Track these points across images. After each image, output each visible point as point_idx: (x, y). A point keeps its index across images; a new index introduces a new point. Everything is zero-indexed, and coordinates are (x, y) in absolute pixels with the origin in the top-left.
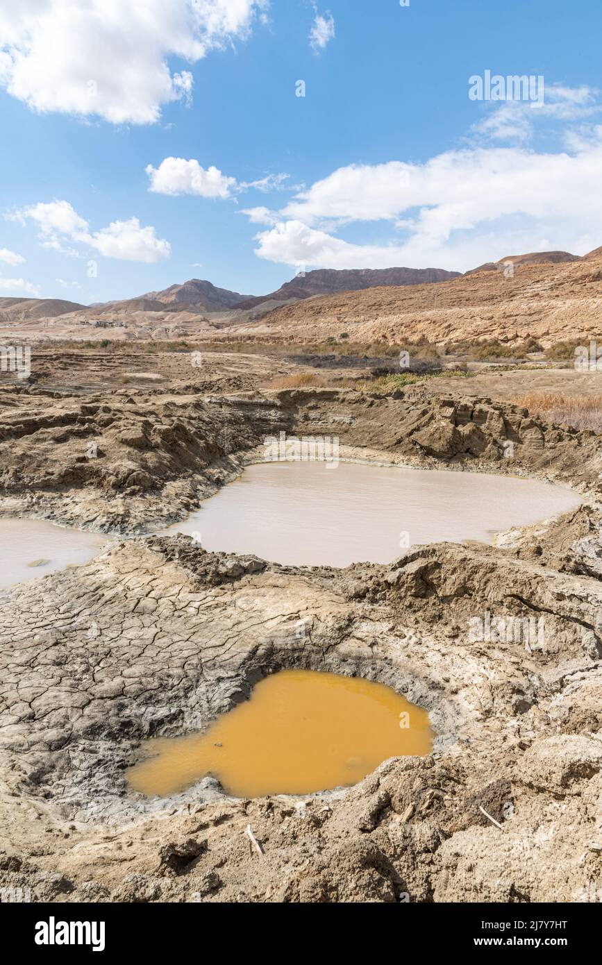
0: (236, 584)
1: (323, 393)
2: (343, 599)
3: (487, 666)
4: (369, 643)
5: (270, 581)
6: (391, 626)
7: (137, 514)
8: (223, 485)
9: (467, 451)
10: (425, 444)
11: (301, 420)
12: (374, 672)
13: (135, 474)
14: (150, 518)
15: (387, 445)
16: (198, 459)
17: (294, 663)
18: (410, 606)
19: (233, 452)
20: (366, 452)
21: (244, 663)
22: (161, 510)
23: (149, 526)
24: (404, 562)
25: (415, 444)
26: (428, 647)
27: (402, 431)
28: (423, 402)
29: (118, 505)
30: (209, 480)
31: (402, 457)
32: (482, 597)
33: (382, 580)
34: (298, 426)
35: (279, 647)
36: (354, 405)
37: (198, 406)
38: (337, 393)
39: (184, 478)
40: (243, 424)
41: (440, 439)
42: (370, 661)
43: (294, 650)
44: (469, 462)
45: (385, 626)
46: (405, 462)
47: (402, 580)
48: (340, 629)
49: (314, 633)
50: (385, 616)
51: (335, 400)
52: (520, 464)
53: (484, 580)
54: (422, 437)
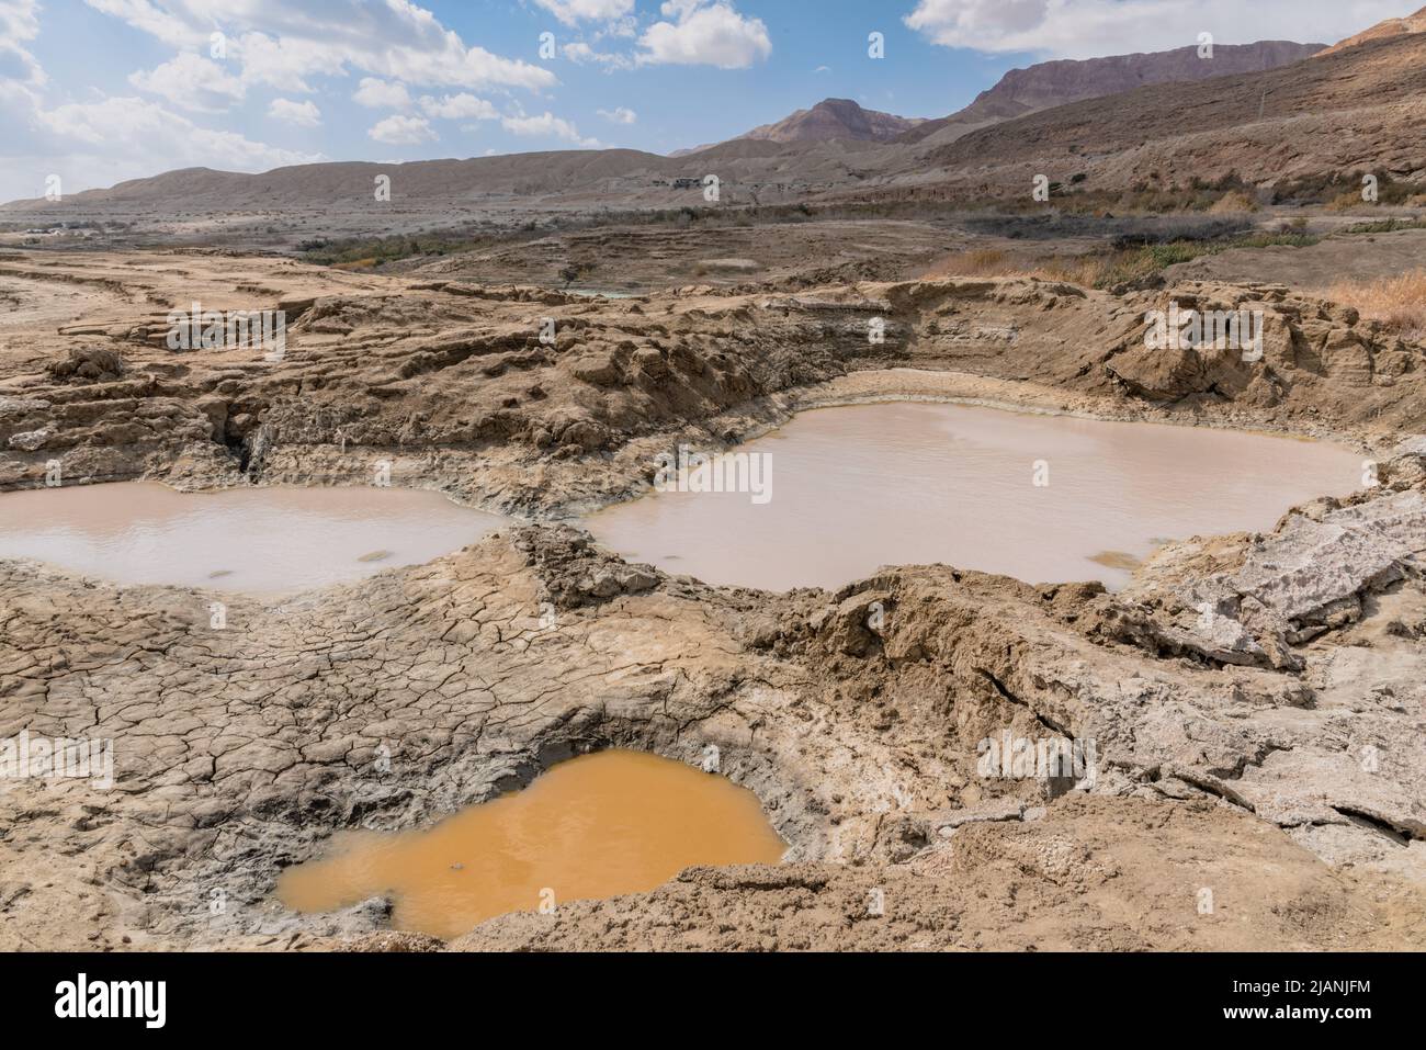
0: (604, 608)
1: (967, 287)
2: (738, 647)
3: (906, 786)
4: (752, 721)
5: (656, 609)
6: (795, 698)
7: (560, 487)
8: (737, 443)
9: (1212, 388)
10: (1128, 376)
11: (925, 334)
12: (743, 770)
13: (574, 426)
14: (579, 495)
15: (1062, 377)
16: (706, 401)
17: (630, 740)
18: (836, 668)
19: (783, 388)
20: (1024, 388)
21: (542, 733)
22: (600, 483)
23: (572, 507)
24: (850, 591)
25: (1111, 377)
26: (839, 740)
27: (1095, 351)
28: (1146, 300)
29: (534, 475)
30: (713, 434)
31: (1082, 399)
32: (946, 667)
33: (804, 622)
34: (916, 344)
35: (612, 714)
36: (1021, 307)
37: (742, 314)
38: (992, 286)
39: (665, 432)
40: (820, 341)
41: (1158, 366)
42: (742, 752)
43: (634, 721)
44: (1211, 409)
45: (786, 698)
46: (1087, 408)
47: (830, 625)
48: (714, 695)
49: (673, 697)
50: (793, 681)
51: (988, 298)
52: (1316, 415)
53: (952, 638)
54: (1125, 366)
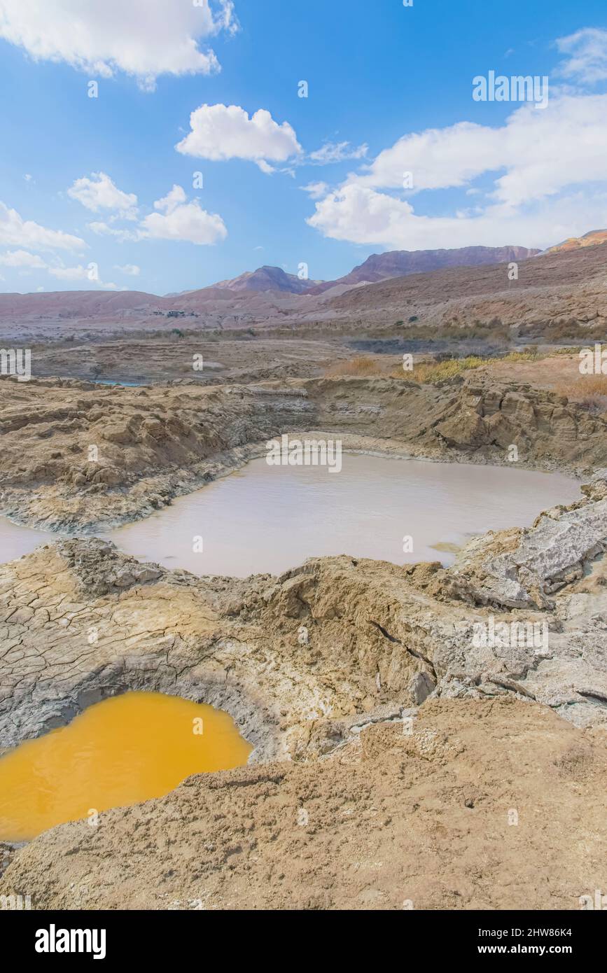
0: (123, 594)
1: (352, 382)
2: (216, 616)
3: (327, 701)
4: (227, 665)
5: (160, 593)
6: (255, 648)
7: (92, 512)
8: (212, 480)
9: (494, 442)
10: (447, 436)
11: (328, 410)
12: (221, 699)
13: (102, 471)
14: (105, 517)
15: (410, 436)
16: (191, 453)
17: (143, 684)
18: (281, 626)
19: (241, 444)
20: (389, 443)
21: (80, 684)
22: (120, 509)
23: (100, 525)
24: (288, 576)
25: (438, 436)
26: (284, 674)
27: (428, 421)
28: (455, 391)
29: (75, 503)
30: (196, 475)
31: (422, 450)
32: (350, 621)
33: (259, 597)
34: (323, 416)
35: (130, 667)
36: (384, 394)
37: (213, 397)
38: (367, 381)
39: (164, 474)
40: (263, 414)
41: (463, 430)
42: (220, 686)
43: (146, 671)
44: (493, 454)
45: (248, 648)
46: (425, 455)
47: (276, 598)
48: (200, 649)
49: (172, 653)
50: (253, 636)
51: (364, 389)
52: (549, 458)
53: (353, 602)
54: (445, 429)
